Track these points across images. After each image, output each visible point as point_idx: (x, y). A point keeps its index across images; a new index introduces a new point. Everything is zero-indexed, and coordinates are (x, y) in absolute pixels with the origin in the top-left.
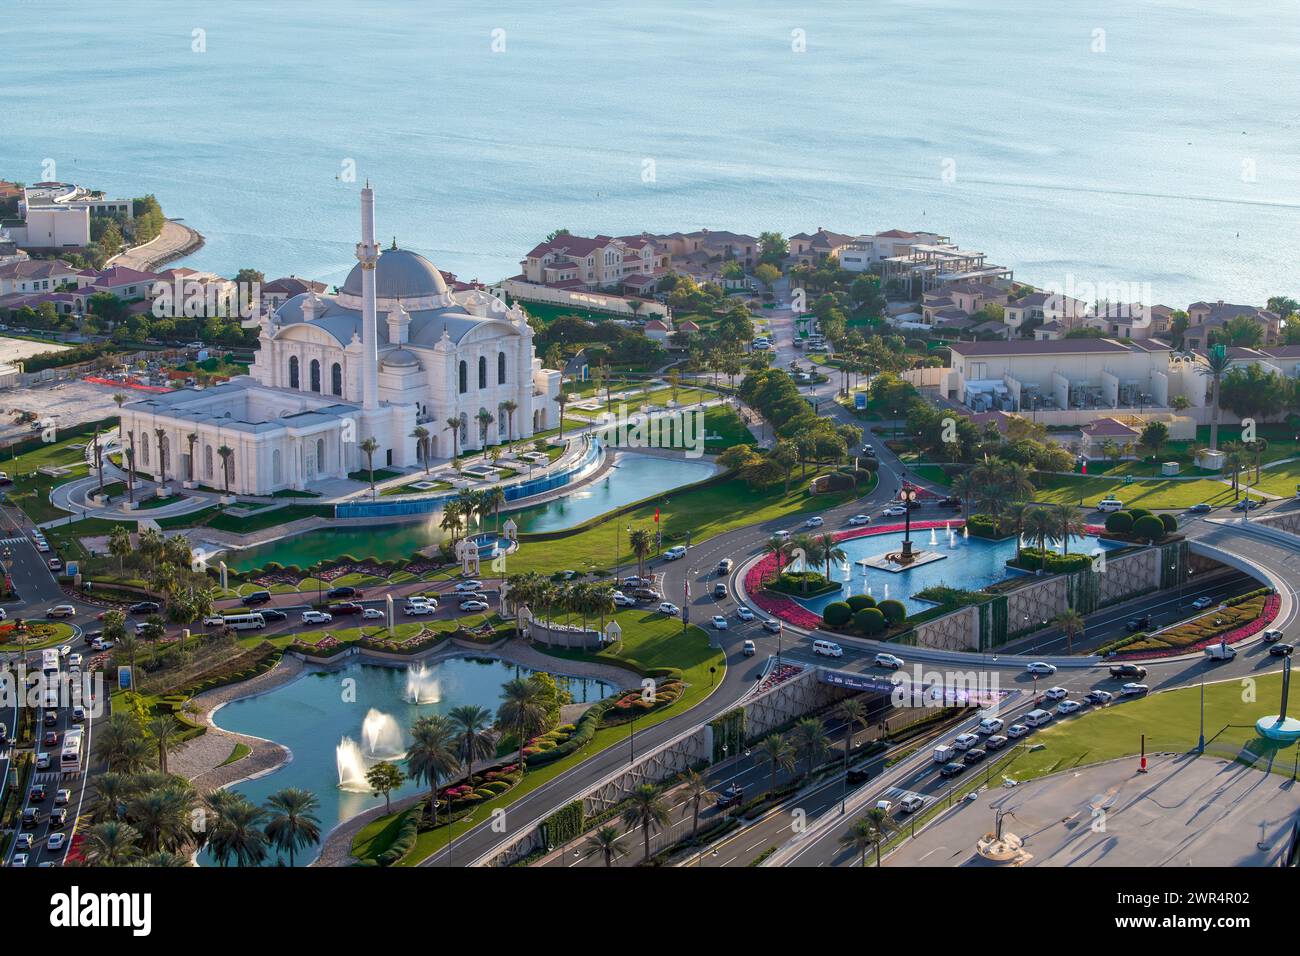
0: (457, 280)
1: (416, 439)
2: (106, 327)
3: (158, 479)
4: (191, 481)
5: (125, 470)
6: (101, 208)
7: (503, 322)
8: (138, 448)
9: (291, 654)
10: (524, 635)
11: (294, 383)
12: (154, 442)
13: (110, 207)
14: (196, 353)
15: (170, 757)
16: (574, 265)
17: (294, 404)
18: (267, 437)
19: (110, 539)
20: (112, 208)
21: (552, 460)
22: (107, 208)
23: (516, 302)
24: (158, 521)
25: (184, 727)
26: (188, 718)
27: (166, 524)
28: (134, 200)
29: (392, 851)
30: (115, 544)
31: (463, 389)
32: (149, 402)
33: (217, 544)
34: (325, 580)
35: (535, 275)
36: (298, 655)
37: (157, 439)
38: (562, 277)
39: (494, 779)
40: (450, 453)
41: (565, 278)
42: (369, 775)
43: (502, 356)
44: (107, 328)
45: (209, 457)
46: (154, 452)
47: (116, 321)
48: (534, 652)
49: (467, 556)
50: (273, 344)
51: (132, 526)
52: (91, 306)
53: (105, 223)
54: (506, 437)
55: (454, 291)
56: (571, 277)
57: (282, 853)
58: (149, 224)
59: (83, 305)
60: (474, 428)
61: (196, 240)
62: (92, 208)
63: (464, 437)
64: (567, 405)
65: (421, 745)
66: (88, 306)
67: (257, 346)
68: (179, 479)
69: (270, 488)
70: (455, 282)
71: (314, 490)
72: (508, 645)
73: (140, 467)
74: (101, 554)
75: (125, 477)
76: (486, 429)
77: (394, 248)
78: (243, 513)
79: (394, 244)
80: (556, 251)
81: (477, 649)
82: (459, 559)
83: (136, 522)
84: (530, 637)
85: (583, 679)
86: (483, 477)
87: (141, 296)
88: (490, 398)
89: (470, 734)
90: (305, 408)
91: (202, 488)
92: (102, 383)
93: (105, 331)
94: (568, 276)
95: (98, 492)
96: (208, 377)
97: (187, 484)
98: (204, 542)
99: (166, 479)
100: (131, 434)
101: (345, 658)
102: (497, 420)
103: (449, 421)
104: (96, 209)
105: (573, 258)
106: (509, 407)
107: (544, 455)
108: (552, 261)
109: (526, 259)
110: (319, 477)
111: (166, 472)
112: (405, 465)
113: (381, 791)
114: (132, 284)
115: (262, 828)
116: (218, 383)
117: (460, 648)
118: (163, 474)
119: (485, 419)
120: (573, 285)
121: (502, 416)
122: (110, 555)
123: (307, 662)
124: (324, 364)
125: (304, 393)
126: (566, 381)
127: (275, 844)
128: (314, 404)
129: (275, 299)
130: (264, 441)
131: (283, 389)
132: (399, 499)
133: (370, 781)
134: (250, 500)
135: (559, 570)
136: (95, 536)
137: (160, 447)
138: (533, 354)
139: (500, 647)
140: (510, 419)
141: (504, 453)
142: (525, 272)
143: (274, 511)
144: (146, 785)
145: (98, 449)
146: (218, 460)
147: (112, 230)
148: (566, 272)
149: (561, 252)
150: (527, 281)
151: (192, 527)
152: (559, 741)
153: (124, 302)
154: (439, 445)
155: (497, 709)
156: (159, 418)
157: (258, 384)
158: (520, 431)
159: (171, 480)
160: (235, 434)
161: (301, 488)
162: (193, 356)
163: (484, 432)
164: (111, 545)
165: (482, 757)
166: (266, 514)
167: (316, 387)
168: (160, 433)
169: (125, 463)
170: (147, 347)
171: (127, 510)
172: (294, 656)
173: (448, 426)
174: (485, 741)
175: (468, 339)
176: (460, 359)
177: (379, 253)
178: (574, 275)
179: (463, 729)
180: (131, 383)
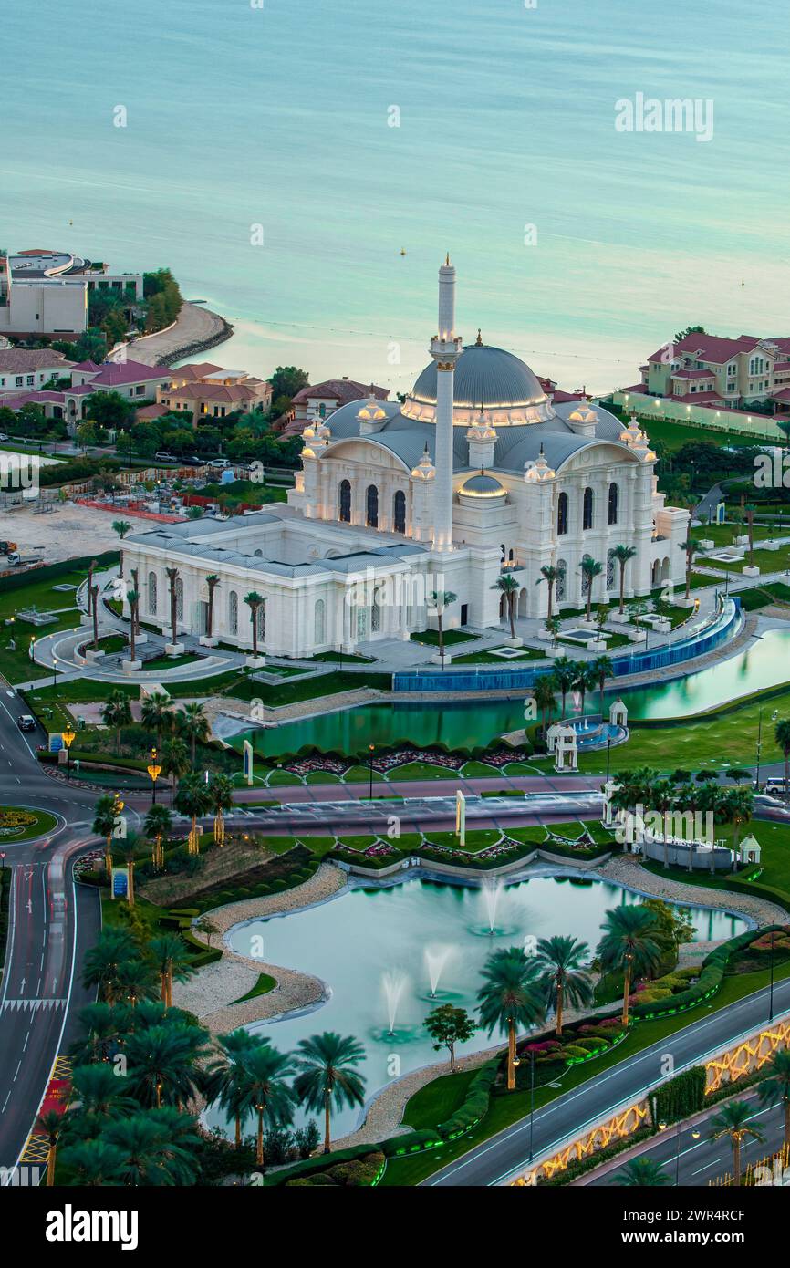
0: (557, 388)
1: (500, 592)
2: (105, 436)
3: (168, 632)
4: (209, 636)
5: (126, 620)
6: (103, 285)
7: (617, 443)
8: (143, 591)
9: (332, 863)
10: (634, 851)
11: (345, 515)
12: (163, 585)
13: (114, 284)
14: (219, 474)
15: (176, 986)
16: (709, 373)
17: (345, 541)
18: (309, 583)
19: (104, 706)
20: (117, 284)
21: (675, 624)
22: (110, 286)
23: (634, 419)
24: (165, 686)
25: (194, 948)
26: (201, 938)
27: (177, 690)
28: (145, 275)
29: (456, 1121)
30: (112, 712)
31: (562, 528)
32: (160, 533)
33: (241, 719)
34: (378, 770)
35: (658, 385)
36: (341, 864)
37: (169, 580)
38: (694, 389)
39: (591, 1034)
40: (543, 613)
41: (698, 391)
42: (429, 1021)
43: (614, 487)
44: (107, 438)
45: (234, 607)
46: (164, 598)
47: (118, 429)
48: (646, 875)
49: (562, 746)
50: (320, 465)
51: (135, 691)
52: (88, 409)
53: (107, 304)
54: (616, 593)
55: (554, 402)
56: (706, 390)
57: (312, 1114)
58: (163, 307)
59: (78, 407)
60: (574, 579)
61: (221, 328)
62: (91, 284)
63: (561, 592)
64: (696, 555)
65: (496, 985)
66: (84, 409)
67: (298, 465)
68: (194, 633)
69: (312, 648)
70: (555, 392)
71: (367, 654)
72: (612, 862)
73: (145, 615)
74: (93, 726)
75: (126, 628)
76: (590, 583)
77: (479, 344)
78: (277, 680)
79: (479, 339)
80: (686, 354)
81: (572, 867)
82: (551, 748)
83: (139, 687)
84: (640, 854)
85: (709, 911)
86: (585, 645)
87: (151, 399)
88: (598, 541)
89: (561, 972)
90: (358, 547)
91: (223, 646)
92: (97, 507)
93: (105, 442)
94: (702, 388)
95: (91, 646)
96: (235, 504)
97: (203, 640)
98: (224, 715)
99: (178, 633)
100: (135, 574)
101: (401, 871)
102: (605, 569)
103: (544, 570)
104: (97, 287)
105: (708, 365)
106: (623, 554)
107: (665, 618)
108: (682, 367)
109: (647, 364)
110: (374, 637)
111: (178, 623)
112: (484, 626)
113: (443, 1043)
114: (140, 383)
115: (289, 1081)
116: (246, 512)
117: (551, 863)
118: (173, 626)
119: (590, 569)
120: (707, 398)
121: (611, 566)
122: (105, 727)
123: (352, 874)
124: (384, 491)
125: (358, 528)
126: (696, 523)
127: (305, 1102)
128: (370, 543)
129: (323, 406)
130: (305, 588)
131: (330, 523)
132: (477, 668)
133: (429, 1030)
134: (284, 663)
135: (683, 767)
136: (84, 702)
137: (172, 591)
138: (655, 487)
139: (602, 865)
140: (622, 570)
141: (614, 614)
142: (646, 381)
143: (314, 678)
144: (145, 1021)
145: (93, 591)
146: (245, 611)
147: (115, 313)
148: (698, 382)
149: (693, 356)
150: (647, 393)
151: (208, 695)
152: (676, 990)
153: (131, 406)
154: (529, 601)
155: (598, 942)
156: (172, 556)
157: (299, 514)
158: (636, 584)
159: (183, 634)
160: (269, 578)
161: (350, 651)
162: (214, 477)
163: (587, 586)
164: (106, 713)
165: (576, 1006)
166: (303, 681)
167: (373, 520)
168: (172, 574)
169: (127, 611)
170: (157, 464)
171: (129, 671)
172: (336, 866)
173: (542, 576)
174: (579, 986)
175: (571, 462)
176: (559, 490)
177: (460, 350)
178: (710, 387)
179: (552, 966)
180: (134, 508)
